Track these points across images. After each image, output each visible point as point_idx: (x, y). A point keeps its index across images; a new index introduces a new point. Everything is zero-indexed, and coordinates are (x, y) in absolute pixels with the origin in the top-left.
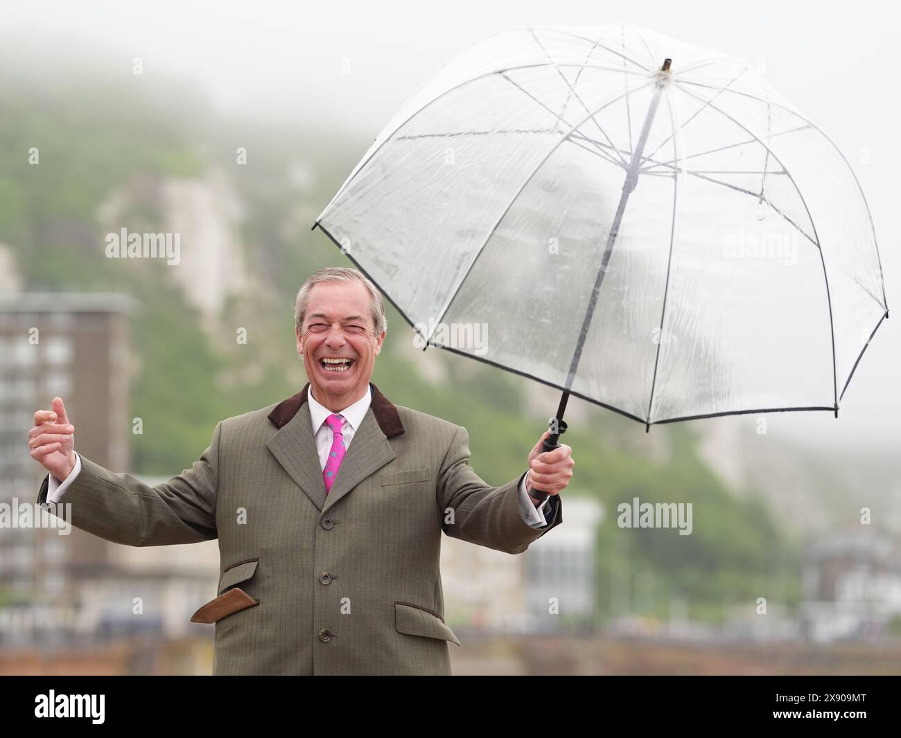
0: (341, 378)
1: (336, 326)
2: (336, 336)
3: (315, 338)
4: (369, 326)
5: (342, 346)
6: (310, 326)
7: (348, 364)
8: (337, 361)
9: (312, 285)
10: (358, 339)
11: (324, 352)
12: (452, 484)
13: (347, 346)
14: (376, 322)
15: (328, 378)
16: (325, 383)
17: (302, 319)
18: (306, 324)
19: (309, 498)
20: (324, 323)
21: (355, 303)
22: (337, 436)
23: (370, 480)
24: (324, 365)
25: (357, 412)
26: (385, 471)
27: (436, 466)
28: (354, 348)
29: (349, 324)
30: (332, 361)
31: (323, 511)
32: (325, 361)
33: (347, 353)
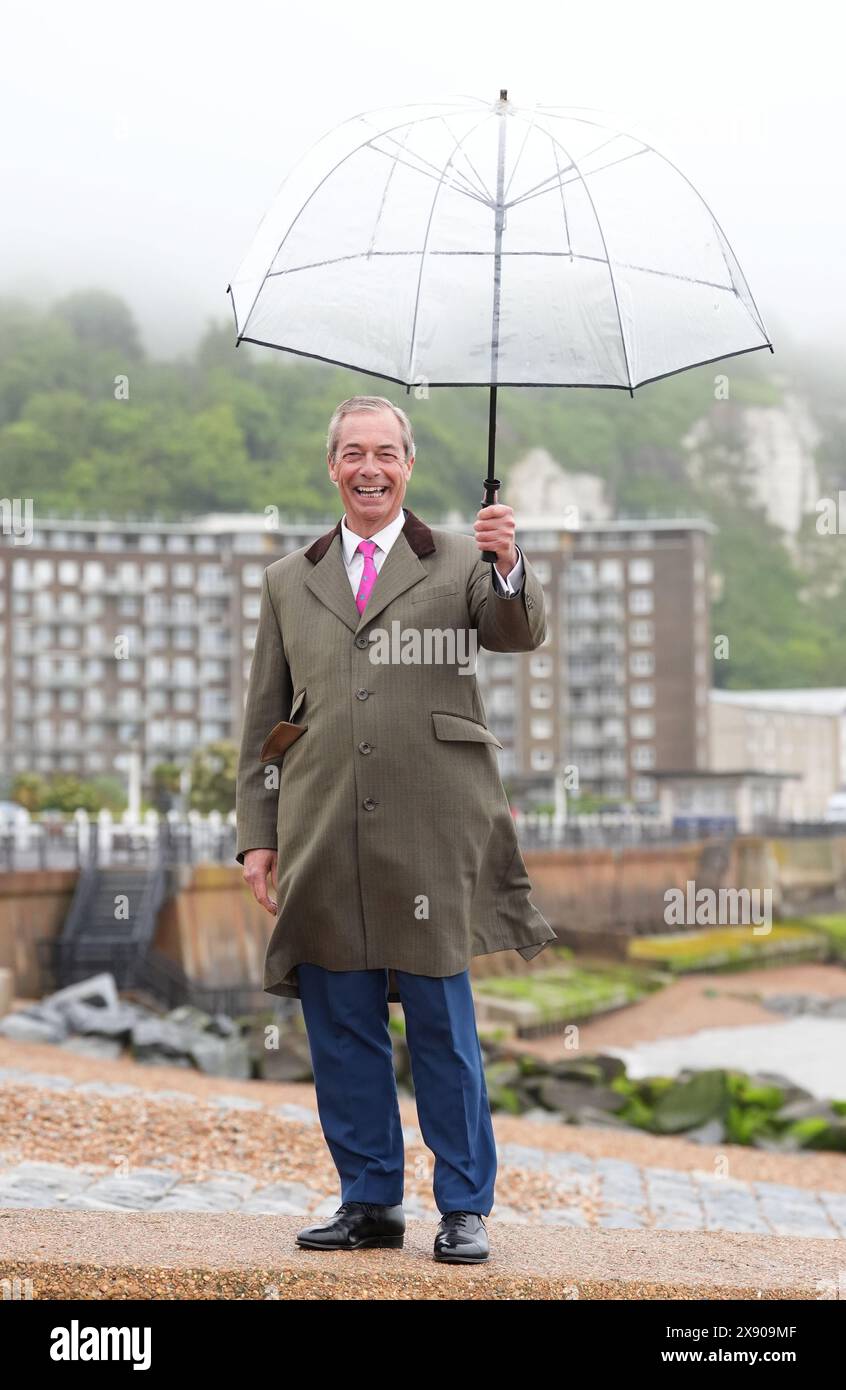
0: (377, 504)
1: (370, 455)
2: (371, 465)
3: (350, 467)
4: (401, 454)
5: (376, 475)
6: (345, 456)
7: (383, 491)
8: (372, 489)
9: (344, 415)
10: (392, 468)
11: (359, 481)
12: (479, 596)
13: (382, 474)
14: (406, 449)
15: (364, 504)
16: (362, 509)
17: (335, 448)
18: (339, 454)
19: (343, 622)
20: (357, 452)
21: (387, 432)
22: (369, 560)
23: (401, 598)
24: (360, 492)
25: (388, 536)
26: (416, 589)
27: (465, 579)
28: (389, 477)
29: (383, 453)
30: (367, 490)
31: (357, 632)
32: (361, 489)
33: (382, 481)
